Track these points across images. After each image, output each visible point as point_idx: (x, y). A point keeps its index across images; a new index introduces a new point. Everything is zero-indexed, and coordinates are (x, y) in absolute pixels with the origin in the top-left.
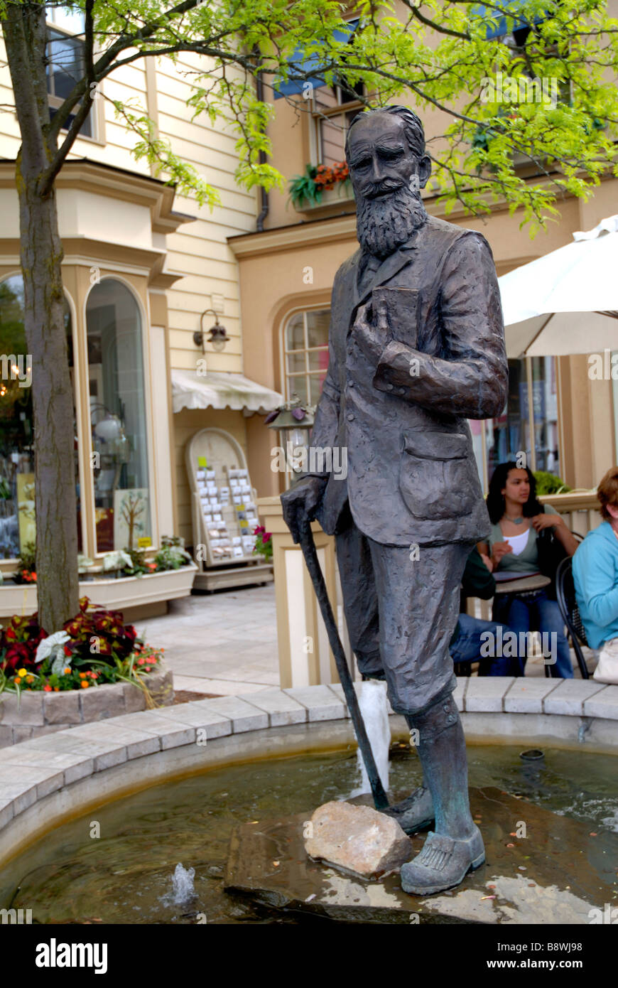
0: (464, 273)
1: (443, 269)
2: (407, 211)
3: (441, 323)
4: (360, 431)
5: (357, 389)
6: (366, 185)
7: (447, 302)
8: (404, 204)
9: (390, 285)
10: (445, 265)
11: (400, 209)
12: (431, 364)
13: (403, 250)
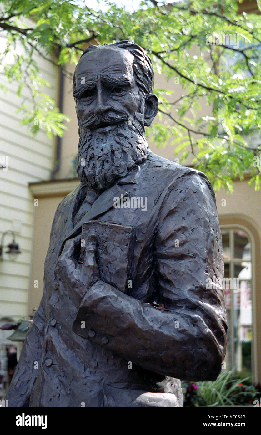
0: (182, 213)
1: (161, 208)
2: (128, 145)
3: (155, 266)
4: (56, 381)
5: (58, 330)
6: (89, 115)
7: (163, 243)
8: (126, 137)
9: (103, 220)
10: (163, 203)
11: (122, 142)
12: (140, 312)
13: (121, 184)
